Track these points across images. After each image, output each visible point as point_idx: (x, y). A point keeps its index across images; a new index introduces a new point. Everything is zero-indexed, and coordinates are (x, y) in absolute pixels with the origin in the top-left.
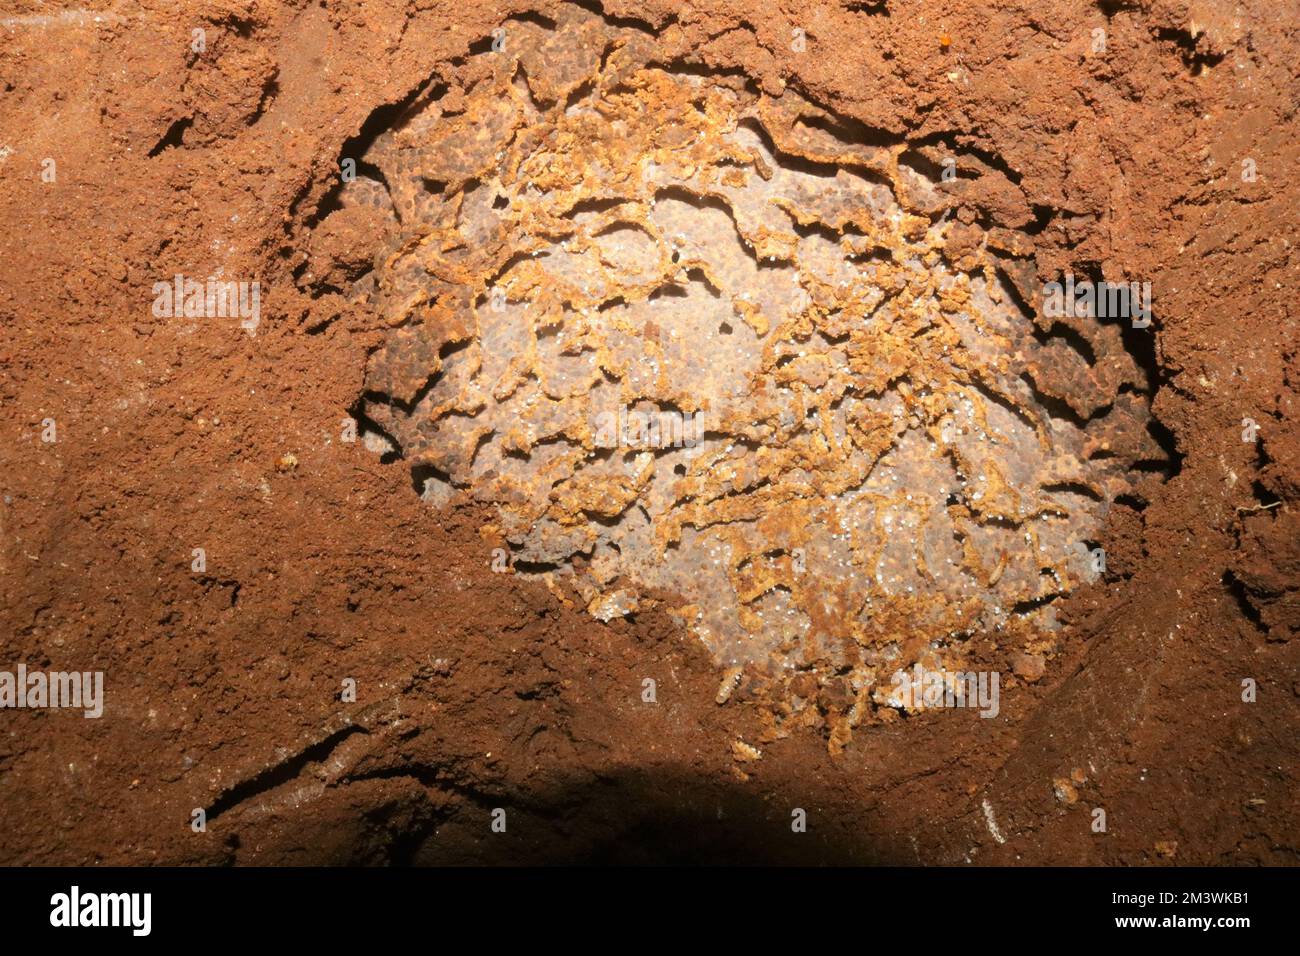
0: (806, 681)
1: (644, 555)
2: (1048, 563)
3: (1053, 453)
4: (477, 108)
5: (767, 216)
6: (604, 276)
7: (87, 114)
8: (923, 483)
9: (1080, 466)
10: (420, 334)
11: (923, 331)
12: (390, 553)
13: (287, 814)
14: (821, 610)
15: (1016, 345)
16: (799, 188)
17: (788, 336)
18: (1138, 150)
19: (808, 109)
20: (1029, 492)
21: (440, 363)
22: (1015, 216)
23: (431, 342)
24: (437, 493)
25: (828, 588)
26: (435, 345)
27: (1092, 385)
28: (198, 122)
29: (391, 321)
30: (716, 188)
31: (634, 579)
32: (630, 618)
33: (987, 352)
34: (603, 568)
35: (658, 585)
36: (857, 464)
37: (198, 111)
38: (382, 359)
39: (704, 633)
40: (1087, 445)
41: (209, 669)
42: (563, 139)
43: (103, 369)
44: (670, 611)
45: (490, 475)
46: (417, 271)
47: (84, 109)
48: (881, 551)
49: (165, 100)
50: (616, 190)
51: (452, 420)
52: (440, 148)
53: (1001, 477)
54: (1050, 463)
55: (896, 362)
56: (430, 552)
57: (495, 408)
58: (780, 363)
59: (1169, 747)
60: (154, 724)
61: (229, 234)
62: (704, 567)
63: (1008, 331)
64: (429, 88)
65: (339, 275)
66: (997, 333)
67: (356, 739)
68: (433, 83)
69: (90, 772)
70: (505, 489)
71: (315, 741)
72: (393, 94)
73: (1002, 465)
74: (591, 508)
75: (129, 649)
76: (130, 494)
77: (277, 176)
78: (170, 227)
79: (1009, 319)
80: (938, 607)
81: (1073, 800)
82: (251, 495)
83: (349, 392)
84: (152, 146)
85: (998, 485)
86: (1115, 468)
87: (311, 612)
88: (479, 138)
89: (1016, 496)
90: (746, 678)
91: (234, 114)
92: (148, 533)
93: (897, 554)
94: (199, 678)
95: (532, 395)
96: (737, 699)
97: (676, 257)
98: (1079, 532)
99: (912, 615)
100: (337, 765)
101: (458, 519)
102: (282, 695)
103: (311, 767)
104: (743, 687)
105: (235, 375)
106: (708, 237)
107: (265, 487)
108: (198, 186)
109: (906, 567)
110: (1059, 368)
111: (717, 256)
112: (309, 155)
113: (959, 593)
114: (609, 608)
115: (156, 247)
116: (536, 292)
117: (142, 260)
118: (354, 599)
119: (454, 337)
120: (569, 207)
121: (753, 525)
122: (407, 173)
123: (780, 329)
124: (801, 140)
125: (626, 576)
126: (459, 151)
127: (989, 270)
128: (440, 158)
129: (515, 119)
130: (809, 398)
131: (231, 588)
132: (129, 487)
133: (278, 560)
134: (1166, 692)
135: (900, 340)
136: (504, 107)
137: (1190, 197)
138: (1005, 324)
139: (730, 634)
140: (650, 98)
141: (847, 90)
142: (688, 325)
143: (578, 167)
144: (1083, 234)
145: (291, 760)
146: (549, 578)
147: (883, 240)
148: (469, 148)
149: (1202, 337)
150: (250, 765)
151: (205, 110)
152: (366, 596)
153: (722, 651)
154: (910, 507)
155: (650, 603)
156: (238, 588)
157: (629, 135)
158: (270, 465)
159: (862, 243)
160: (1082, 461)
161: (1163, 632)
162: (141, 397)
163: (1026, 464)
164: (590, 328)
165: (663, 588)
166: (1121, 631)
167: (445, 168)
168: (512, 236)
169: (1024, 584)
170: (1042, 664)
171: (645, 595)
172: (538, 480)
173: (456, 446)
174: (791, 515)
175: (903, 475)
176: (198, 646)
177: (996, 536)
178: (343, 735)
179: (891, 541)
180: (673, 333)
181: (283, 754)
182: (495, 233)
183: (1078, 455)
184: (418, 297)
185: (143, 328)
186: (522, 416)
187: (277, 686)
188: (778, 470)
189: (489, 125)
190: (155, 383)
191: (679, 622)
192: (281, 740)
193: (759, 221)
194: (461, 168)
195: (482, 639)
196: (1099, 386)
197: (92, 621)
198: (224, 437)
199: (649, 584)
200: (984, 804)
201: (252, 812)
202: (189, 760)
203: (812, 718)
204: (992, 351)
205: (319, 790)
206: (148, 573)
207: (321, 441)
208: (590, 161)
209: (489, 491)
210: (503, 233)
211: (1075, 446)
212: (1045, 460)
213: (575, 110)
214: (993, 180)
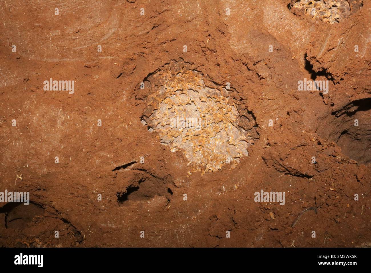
0: (201, 165)
1: (180, 143)
2: (239, 152)
3: (242, 135)
4: (164, 75)
5: (203, 95)
6: (179, 101)
7: (109, 72)
8: (224, 138)
9: (245, 138)
10: (151, 108)
11: (224, 114)
12: (143, 138)
13: (124, 172)
14: (205, 155)
15: (238, 118)
16: (208, 91)
17: (204, 113)
18: (255, 90)
19: (210, 79)
20: (237, 140)
21: (153, 112)
22: (238, 98)
23: (152, 109)
24: (151, 130)
25: (206, 152)
26: (153, 109)
27: (249, 125)
28: (124, 73)
29: (147, 105)
30: (197, 90)
31: (179, 147)
32: (176, 152)
33: (233, 118)
34: (174, 145)
35: (182, 148)
36: (214, 133)
37: (124, 72)
38: (146, 110)
39: (187, 156)
40: (247, 134)
41: (116, 151)
42: (176, 80)
43: (107, 108)
44: (183, 152)
45: (158, 129)
46: (153, 98)
47: (108, 71)
48: (215, 147)
49: (120, 70)
50: (183, 88)
51: (154, 120)
52: (158, 80)
53: (233, 138)
54: (241, 136)
55: (220, 119)
56: (149, 139)
57: (161, 119)
58: (203, 117)
59: (252, 182)
60: (108, 157)
61: (126, 91)
62: (189, 146)
63: (237, 116)
64: (158, 70)
65: (142, 97)
66: (235, 116)
67: (135, 164)
68: (159, 69)
69: (99, 162)
70: (160, 131)
71: (129, 163)
72: (152, 72)
73: (233, 136)
74: (173, 135)
75: (106, 146)
76: (109, 126)
77: (133, 83)
78: (118, 89)
79: (238, 114)
80: (222, 156)
81: (237, 188)
82: (124, 128)
83: (140, 115)
84: (117, 76)
85: (232, 139)
86: (252, 139)
87: (131, 145)
88: (164, 79)
89: (234, 141)
90: (192, 163)
91: (129, 73)
92: (111, 131)
93: (218, 148)
94: (115, 152)
95: (166, 118)
96: (190, 166)
97: (190, 99)
98: (245, 148)
99: (217, 157)
100: (132, 166)
101: (153, 134)
102: (126, 155)
103: (129, 166)
104: (192, 164)
105: (125, 111)
106: (196, 97)
107: (127, 127)
108: (123, 84)
109: (219, 150)
110: (243, 122)
111: (196, 100)
112: (138, 80)
113: (226, 155)
114: (173, 150)
115: (116, 92)
116: (169, 103)
117: (114, 94)
118: (137, 144)
119: (156, 108)
120: (175, 90)
121: (197, 141)
122: (154, 83)
123: (203, 112)
124: (209, 84)
125: (178, 146)
126: (161, 81)
127: (235, 106)
128: (157, 81)
129: (169, 77)
130: (207, 123)
131: (121, 140)
132: (109, 125)
133: (128, 137)
134: (254, 174)
135: (221, 115)
136: (168, 74)
137: (261, 98)
138: (237, 114)
139: (191, 156)
140: (189, 75)
141: (214, 78)
142: (191, 110)
143: (177, 85)
144: (246, 102)
145: (126, 165)
146: (166, 145)
147: (219, 100)
148: (162, 80)
149: (262, 120)
150: (120, 165)
151: (125, 72)
152: (139, 144)
153: (190, 159)
154: (221, 141)
155: (180, 151)
156: (122, 140)
157: (185, 80)
158: (128, 124)
159: (216, 100)
160: (246, 137)
161: (255, 165)
162: (112, 113)
163: (237, 136)
164: (175, 109)
165: (183, 149)
166: (248, 163)
167: (158, 83)
168: (166, 94)
169: (235, 155)
170: (235, 167)
171: (179, 149)
172: (165, 130)
173: (154, 124)
174: (203, 140)
175: (221, 136)
176: (115, 147)
177: (232, 147)
178: (133, 163)
179: (217, 146)
180: (188, 111)
181: (125, 164)
182: (164, 93)
183: (246, 136)
184: (151, 102)
185: (113, 103)
186: (164, 121)
187: (125, 154)
188: (201, 133)
189: (165, 77)
190: (114, 111)
191: (184, 154)
192: (125, 162)
193: (202, 95)
194: (160, 83)
195: (155, 152)
196: (250, 126)
197: (102, 142)
198: (122, 119)
199: (181, 148)
200: (223, 186)
201: (120, 171)
202: (112, 162)
203: (200, 170)
204: (234, 118)
205: (129, 169)
206: (110, 136)
207: (135, 121)
208: (179, 84)
209: (158, 131)
210: (165, 93)
211: (246, 135)
212: (240, 136)
213: (178, 75)
214: (235, 92)
